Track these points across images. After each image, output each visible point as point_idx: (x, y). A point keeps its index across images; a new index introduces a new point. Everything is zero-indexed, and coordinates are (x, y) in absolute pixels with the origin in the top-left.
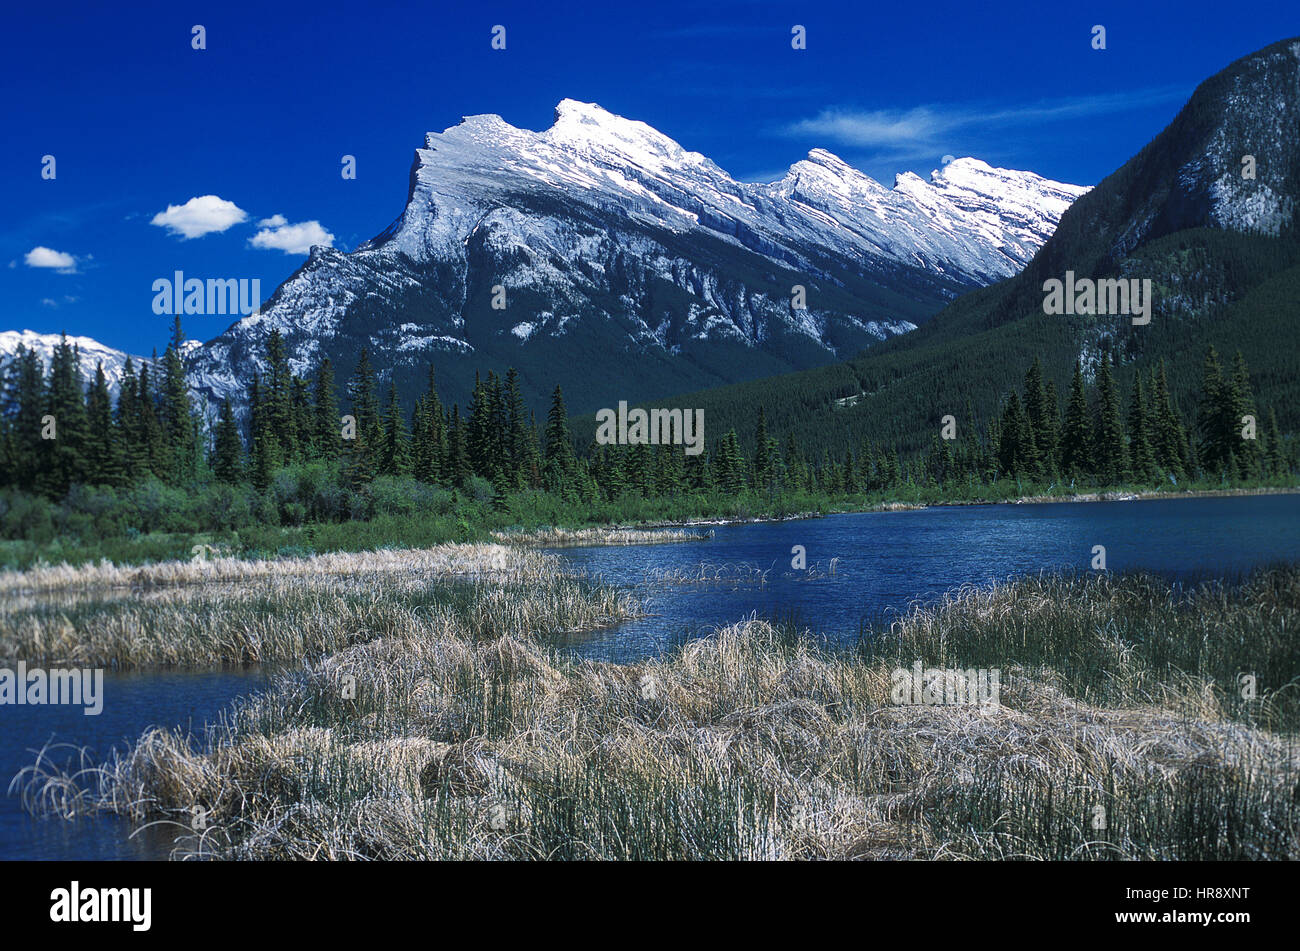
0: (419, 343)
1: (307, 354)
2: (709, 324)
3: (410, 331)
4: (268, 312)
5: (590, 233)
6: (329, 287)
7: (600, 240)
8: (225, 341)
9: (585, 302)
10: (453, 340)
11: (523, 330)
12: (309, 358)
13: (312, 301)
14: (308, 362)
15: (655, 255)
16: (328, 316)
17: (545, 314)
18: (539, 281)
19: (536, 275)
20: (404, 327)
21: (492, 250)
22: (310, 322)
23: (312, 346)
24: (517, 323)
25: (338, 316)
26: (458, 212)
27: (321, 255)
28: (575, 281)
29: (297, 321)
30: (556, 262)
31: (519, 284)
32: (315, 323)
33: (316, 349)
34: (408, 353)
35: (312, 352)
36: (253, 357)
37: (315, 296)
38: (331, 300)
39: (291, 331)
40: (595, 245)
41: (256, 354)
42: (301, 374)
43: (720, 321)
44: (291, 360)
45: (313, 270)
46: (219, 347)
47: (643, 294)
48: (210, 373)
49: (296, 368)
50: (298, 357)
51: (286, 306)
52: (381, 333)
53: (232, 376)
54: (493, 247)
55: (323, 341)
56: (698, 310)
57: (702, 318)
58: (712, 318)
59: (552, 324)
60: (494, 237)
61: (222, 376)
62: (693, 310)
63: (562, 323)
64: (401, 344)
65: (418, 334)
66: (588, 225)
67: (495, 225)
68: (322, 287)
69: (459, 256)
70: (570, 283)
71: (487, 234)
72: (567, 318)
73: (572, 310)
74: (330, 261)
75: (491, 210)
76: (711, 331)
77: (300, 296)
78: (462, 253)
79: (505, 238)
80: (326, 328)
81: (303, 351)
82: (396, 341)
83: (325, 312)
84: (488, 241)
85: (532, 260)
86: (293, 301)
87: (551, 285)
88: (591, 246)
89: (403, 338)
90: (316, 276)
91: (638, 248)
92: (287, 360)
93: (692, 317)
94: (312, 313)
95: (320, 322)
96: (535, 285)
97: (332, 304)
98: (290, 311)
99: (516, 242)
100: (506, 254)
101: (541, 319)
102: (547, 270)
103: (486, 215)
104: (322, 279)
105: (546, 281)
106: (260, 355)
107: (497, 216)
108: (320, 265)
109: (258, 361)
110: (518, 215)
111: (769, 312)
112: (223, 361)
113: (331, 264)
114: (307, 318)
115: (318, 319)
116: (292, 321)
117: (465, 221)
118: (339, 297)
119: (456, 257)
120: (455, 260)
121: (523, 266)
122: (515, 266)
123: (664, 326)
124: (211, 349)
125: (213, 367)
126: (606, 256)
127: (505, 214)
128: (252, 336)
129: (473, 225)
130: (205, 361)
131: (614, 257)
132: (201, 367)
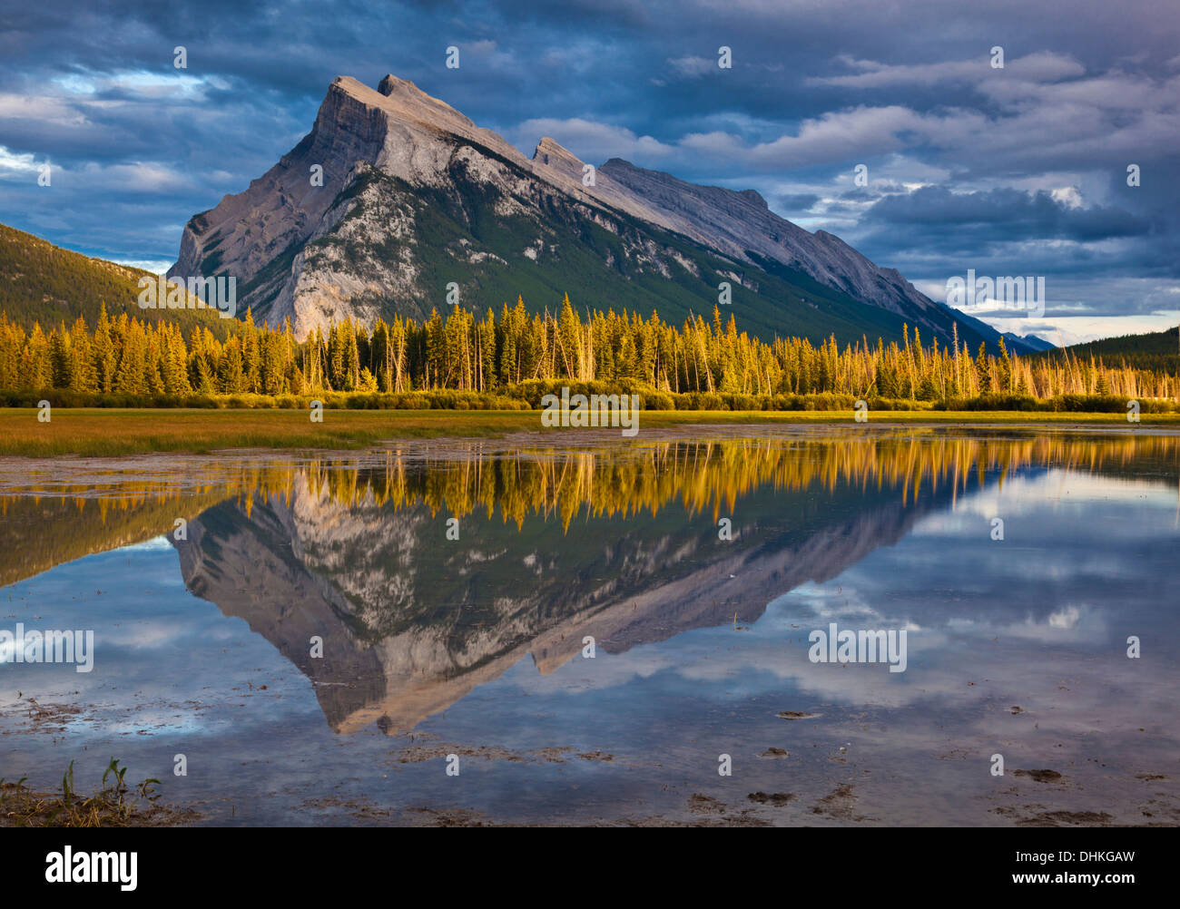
0: (479, 257)
3: (467, 246)
5: (523, 178)
6: (393, 198)
8: (337, 243)
10: (497, 258)
11: (531, 254)
13: (387, 210)
16: (405, 226)
17: (540, 243)
18: (517, 212)
19: (513, 207)
20: (462, 242)
21: (474, 182)
24: (525, 247)
25: (411, 226)
26: (433, 146)
27: (372, 169)
30: (514, 196)
31: (507, 214)
33: (412, 256)
34: (476, 266)
35: (411, 258)
36: (370, 259)
41: (368, 256)
42: (413, 277)
44: (401, 264)
46: (335, 247)
48: (335, 271)
49: (407, 272)
50: (404, 262)
51: (371, 212)
52: (451, 245)
53: (356, 276)
54: (473, 179)
58: (638, 256)
60: (470, 169)
61: (348, 275)
63: (552, 251)
65: (473, 249)
67: (467, 160)
69: (447, 184)
71: (465, 168)
72: (553, 246)
73: (552, 240)
78: (450, 182)
79: (477, 171)
84: (469, 174)
85: (503, 194)
87: (525, 217)
97: (402, 215)
98: (377, 217)
99: (484, 177)
100: (485, 187)
101: (537, 245)
102: (515, 203)
103: (457, 150)
105: (521, 212)
106: (373, 257)
107: (464, 153)
110: (476, 155)
112: (344, 261)
114: (392, 225)
115: (400, 227)
116: (384, 227)
117: (440, 155)
118: (404, 209)
119: (445, 185)
120: (446, 188)
121: (500, 198)
122: (496, 197)
123: (610, 260)
124: (329, 248)
125: (336, 266)
126: (538, 197)
127: (469, 151)
128: (359, 239)
129: (447, 160)
130: (327, 259)
131: (544, 199)
132: (325, 265)
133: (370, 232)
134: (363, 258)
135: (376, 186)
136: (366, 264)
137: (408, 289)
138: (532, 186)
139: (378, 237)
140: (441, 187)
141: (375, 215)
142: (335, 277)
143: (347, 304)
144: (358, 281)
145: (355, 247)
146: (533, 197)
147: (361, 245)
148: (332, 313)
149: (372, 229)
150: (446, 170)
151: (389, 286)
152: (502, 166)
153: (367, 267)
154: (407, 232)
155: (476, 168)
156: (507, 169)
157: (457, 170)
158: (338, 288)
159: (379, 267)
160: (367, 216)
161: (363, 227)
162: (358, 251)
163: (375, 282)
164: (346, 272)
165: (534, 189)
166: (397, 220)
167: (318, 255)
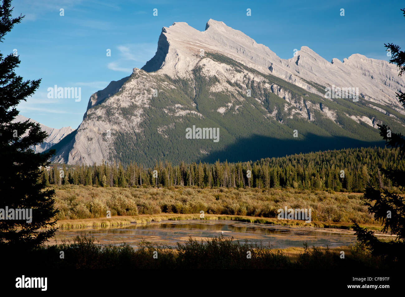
0: (183, 113)
1: (139, 115)
2: (293, 113)
3: (178, 108)
4: (121, 95)
5: (240, 72)
6: (144, 86)
7: (244, 75)
8: (104, 107)
9: (243, 100)
10: (196, 113)
11: (222, 110)
12: (140, 116)
13: (138, 92)
14: (140, 118)
15: (264, 82)
17: (230, 105)
18: (224, 90)
19: (223, 88)
20: (177, 106)
21: (204, 76)
22: (138, 101)
23: (141, 111)
24: (219, 107)
25: (149, 99)
26: (188, 59)
27: (139, 72)
28: (238, 91)
29: (133, 100)
30: (229, 82)
31: (217, 91)
32: (140, 101)
33: (142, 113)
34: (179, 117)
35: (141, 114)
36: (117, 115)
37: (139, 89)
38: (146, 92)
39: (131, 104)
40: (242, 77)
41: (118, 113)
42: (137, 123)
43: (297, 112)
44: (133, 117)
45: (137, 78)
46: (101, 109)
47: (264, 98)
48: (98, 120)
49: (135, 120)
50: (136, 116)
51: (128, 93)
52: (168, 107)
53: (108, 122)
54: (204, 74)
55: (145, 109)
56: (288, 106)
57: (290, 110)
58: (293, 110)
59: (232, 109)
61: (103, 122)
62: (286, 106)
63: (236, 108)
64: (176, 113)
65: (182, 109)
66: (239, 68)
67: (204, 65)
68: (141, 86)
69: (190, 77)
70: (236, 92)
71: (202, 69)
72: (238, 106)
73: (239, 103)
74: (142, 75)
75: (202, 59)
76: (294, 115)
77: (133, 89)
78: (192, 76)
79: (208, 71)
80: (145, 104)
81: (137, 113)
82: (174, 111)
83: (144, 96)
84: (202, 72)
85: (220, 81)
86: (131, 91)
87: (229, 92)
88: (241, 77)
89: (177, 110)
90: (139, 81)
91: (258, 79)
92: (131, 117)
93: (286, 109)
94: (139, 97)
95: (142, 101)
96: (223, 92)
97: (146, 93)
98: (130, 95)
99: (213, 73)
100: (210, 78)
101: (228, 106)
102: (227, 86)
103: (200, 61)
104: (141, 82)
105: (227, 90)
106: (120, 114)
107: (204, 61)
108: (139, 77)
109: (119, 116)
110: (212, 62)
111: (314, 109)
112: (103, 116)
113: (143, 76)
114: (137, 99)
115: (142, 99)
116: (131, 99)
117: (191, 63)
118: (149, 91)
119: (189, 78)
120: (189, 79)
121: (217, 83)
122: (214, 83)
123: (275, 112)
124: (98, 110)
125: (99, 118)
126: (247, 81)
127: (207, 61)
128: (115, 106)
129: (195, 65)
130: (96, 115)
131: (250, 82)
132: (94, 118)
133: (122, 102)
134: (113, 114)
135: (136, 80)
136: (114, 117)
137: (133, 128)
138: (245, 76)
139: (125, 104)
140: (187, 79)
141: (129, 94)
142: (97, 123)
143: (101, 136)
144: (108, 124)
145: (112, 109)
146: (244, 82)
147: (116, 108)
148: (92, 139)
149: (123, 101)
150: (192, 71)
151: (123, 127)
152: (228, 67)
153: (114, 118)
154: (145, 101)
155: (208, 69)
156: (231, 68)
157: (197, 70)
158: (97, 128)
159: (120, 118)
160: (123, 95)
161: (118, 100)
162: (112, 111)
163: (116, 125)
164: (103, 121)
165: (246, 78)
166: (141, 96)
167: (92, 113)
